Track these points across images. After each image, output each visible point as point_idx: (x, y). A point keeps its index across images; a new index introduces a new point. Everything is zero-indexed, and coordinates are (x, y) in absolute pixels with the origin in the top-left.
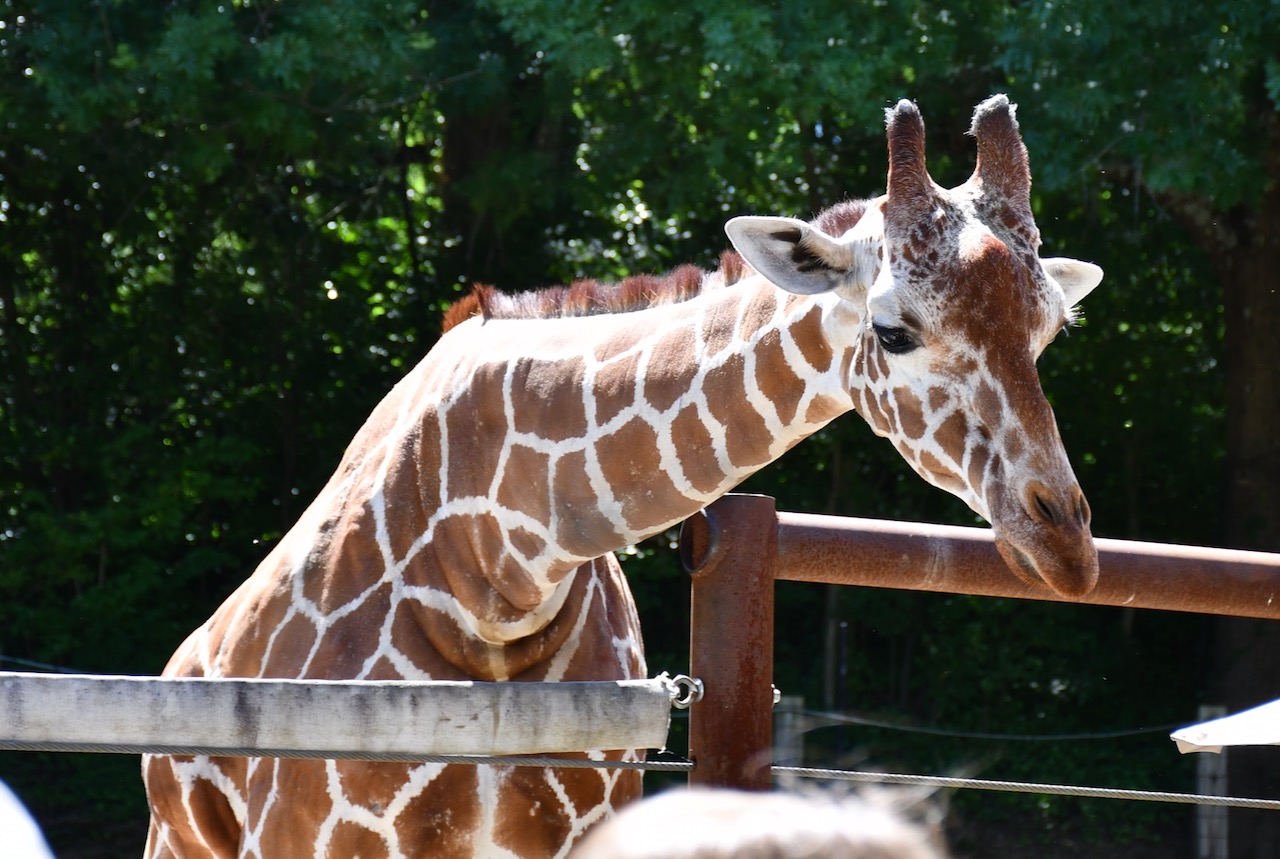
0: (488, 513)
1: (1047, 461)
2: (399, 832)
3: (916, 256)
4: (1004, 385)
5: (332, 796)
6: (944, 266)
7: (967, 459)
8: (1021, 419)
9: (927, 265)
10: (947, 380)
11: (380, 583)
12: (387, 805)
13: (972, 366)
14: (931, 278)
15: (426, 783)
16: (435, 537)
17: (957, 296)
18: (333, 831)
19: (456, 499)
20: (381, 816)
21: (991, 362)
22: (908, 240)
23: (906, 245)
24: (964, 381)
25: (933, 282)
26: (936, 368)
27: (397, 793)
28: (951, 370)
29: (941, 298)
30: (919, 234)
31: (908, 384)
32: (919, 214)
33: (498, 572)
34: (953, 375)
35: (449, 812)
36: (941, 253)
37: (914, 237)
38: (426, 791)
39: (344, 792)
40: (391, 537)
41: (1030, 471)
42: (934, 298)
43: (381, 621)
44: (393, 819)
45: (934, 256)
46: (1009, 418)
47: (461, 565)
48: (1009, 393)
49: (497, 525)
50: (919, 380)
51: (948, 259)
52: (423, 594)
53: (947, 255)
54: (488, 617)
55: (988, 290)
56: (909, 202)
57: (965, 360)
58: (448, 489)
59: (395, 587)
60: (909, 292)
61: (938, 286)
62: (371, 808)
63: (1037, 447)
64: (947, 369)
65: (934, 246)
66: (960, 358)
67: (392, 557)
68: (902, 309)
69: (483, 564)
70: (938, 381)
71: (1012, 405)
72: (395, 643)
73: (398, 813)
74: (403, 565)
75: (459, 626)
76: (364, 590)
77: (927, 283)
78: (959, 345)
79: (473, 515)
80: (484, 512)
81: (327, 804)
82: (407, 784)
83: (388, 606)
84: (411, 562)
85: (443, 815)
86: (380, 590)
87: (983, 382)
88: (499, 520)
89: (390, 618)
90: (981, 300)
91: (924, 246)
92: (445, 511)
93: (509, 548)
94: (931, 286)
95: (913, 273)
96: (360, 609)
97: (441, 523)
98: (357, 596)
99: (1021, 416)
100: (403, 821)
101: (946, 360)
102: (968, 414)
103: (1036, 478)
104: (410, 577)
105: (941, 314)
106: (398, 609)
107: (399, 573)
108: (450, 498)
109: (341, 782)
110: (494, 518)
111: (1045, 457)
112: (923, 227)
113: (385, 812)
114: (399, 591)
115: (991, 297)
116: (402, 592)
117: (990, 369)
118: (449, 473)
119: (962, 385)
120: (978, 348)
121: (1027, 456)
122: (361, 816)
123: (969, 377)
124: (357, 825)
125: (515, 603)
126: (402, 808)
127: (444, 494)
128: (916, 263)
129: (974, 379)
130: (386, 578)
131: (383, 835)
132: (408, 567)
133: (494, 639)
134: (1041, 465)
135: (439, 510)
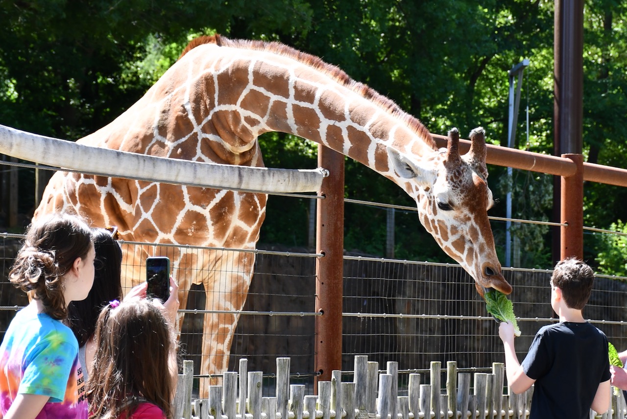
0: (236, 110)
1: (492, 255)
2: (211, 214)
3: (455, 180)
4: (480, 227)
5: (185, 202)
6: (464, 185)
7: (466, 252)
8: (485, 240)
9: (458, 184)
10: (459, 224)
11: (193, 133)
12: (208, 205)
13: (469, 219)
14: (459, 189)
15: (221, 199)
16: (212, 117)
17: (467, 196)
18: (186, 214)
19: (221, 105)
20: (205, 209)
21: (475, 219)
22: (453, 175)
23: (452, 176)
24: (465, 224)
25: (460, 190)
26: (456, 218)
27: (211, 202)
28: (462, 220)
29: (462, 196)
30: (457, 174)
31: (444, 220)
32: (457, 166)
33: (239, 130)
34: (462, 222)
35: (227, 208)
36: (463, 180)
37: (455, 174)
38: (220, 201)
39: (190, 201)
40: (195, 117)
41: (486, 259)
42: (460, 195)
43: (196, 146)
44: (209, 210)
45: (461, 181)
46: (481, 239)
47: (224, 128)
48: (482, 231)
49: (239, 115)
50: (449, 220)
51: (465, 183)
52: (211, 137)
53: (465, 181)
54: (236, 146)
55: (478, 196)
56: (454, 162)
57: (467, 216)
58: (218, 101)
59: (199, 134)
60: (452, 193)
61: (462, 192)
62: (201, 206)
63: (490, 250)
64: (460, 219)
65: (461, 178)
66: (465, 216)
67: (196, 124)
68: (449, 199)
69: (232, 127)
70: (456, 223)
71: (482, 235)
72: (203, 152)
73: (211, 208)
74: (201, 126)
75: (224, 147)
76: (187, 135)
77: (458, 190)
78: (466, 211)
79: (230, 110)
80: (234, 110)
81: (183, 205)
82: (215, 199)
83: (198, 140)
84: (204, 125)
85: (225, 209)
86: (193, 135)
87: (472, 225)
88: (240, 113)
89: (199, 144)
90: (475, 199)
91: (458, 178)
92: (217, 109)
93: (243, 122)
94: (459, 191)
95: (454, 186)
96: (186, 141)
97: (215, 113)
98: (184, 137)
99: (486, 239)
100: (212, 211)
101: (460, 216)
102: (466, 236)
103: (488, 261)
104: (204, 130)
105: (462, 201)
106: (201, 141)
107: (200, 129)
108: (219, 104)
109: (189, 198)
110: (238, 112)
111: (492, 254)
112: (458, 172)
113: (207, 207)
114: (201, 135)
115: (479, 198)
116: (201, 136)
117: (475, 221)
118: (218, 96)
119: (464, 226)
120: (472, 214)
121: (486, 253)
122: (198, 209)
123: (467, 222)
124: (195, 212)
125: (244, 140)
126: (213, 206)
127: (216, 103)
128: (455, 183)
129: (469, 224)
130: (195, 131)
131: (205, 215)
132: (203, 127)
133: (237, 152)
134: (490, 256)
135: (214, 108)
